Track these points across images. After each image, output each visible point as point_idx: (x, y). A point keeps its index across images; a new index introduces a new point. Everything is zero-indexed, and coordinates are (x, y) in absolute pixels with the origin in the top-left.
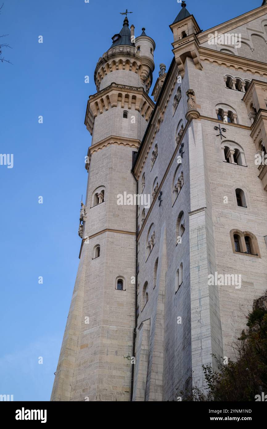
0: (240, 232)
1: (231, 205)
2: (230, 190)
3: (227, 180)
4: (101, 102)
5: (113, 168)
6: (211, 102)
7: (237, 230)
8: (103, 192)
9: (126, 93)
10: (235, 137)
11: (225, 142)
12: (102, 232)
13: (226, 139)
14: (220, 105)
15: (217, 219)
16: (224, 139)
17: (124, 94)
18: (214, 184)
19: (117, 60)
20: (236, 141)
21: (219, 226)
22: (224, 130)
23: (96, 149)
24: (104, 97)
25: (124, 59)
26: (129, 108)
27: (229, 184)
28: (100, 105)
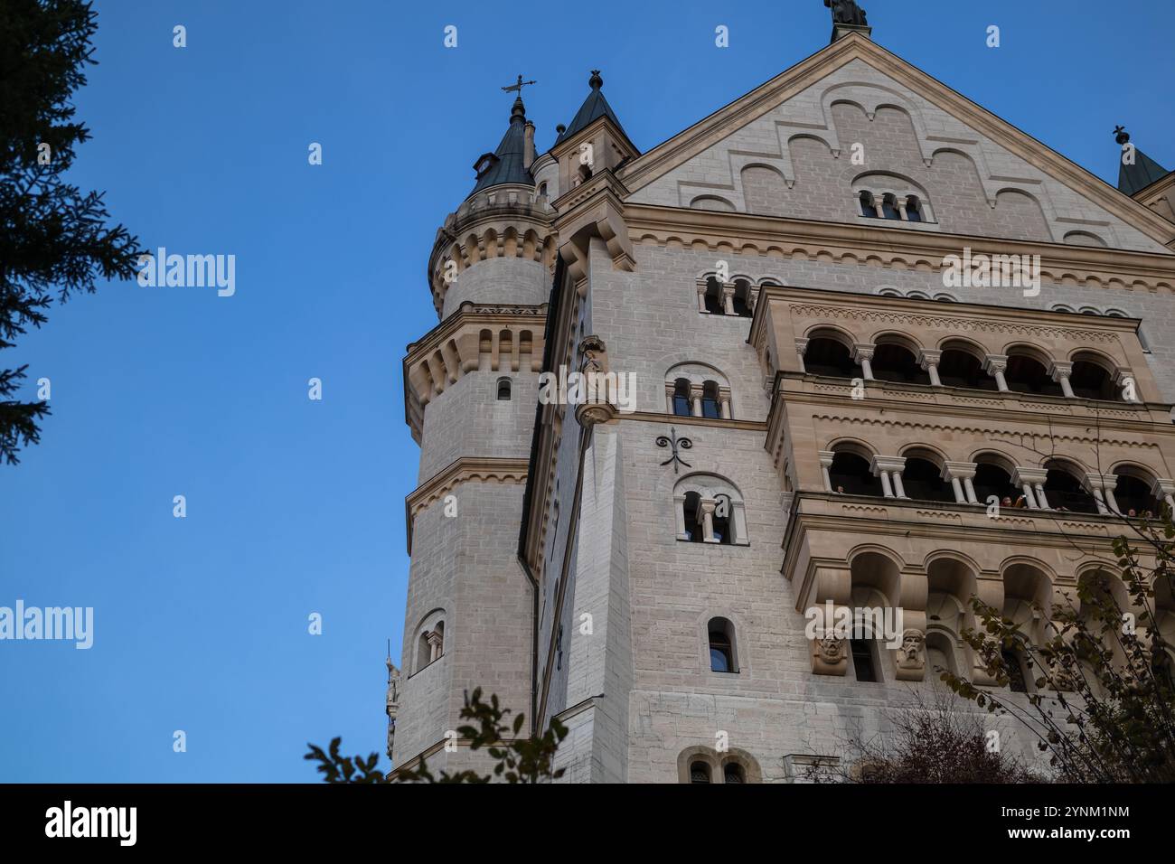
0: (711, 754)
1: (690, 671)
2: (692, 624)
3: (684, 596)
4: (436, 361)
5: (467, 553)
6: (652, 364)
7: (700, 748)
8: (441, 625)
9: (503, 327)
10: (718, 459)
11: (687, 479)
12: (434, 750)
13: (689, 470)
14: (682, 367)
15: (642, 721)
16: (684, 471)
17: (496, 330)
18: (644, 613)
19: (480, 231)
20: (721, 472)
21: (647, 744)
22: (686, 443)
23: (425, 502)
24: (443, 346)
25: (499, 227)
26: (515, 369)
27: (689, 608)
28: (434, 369)
